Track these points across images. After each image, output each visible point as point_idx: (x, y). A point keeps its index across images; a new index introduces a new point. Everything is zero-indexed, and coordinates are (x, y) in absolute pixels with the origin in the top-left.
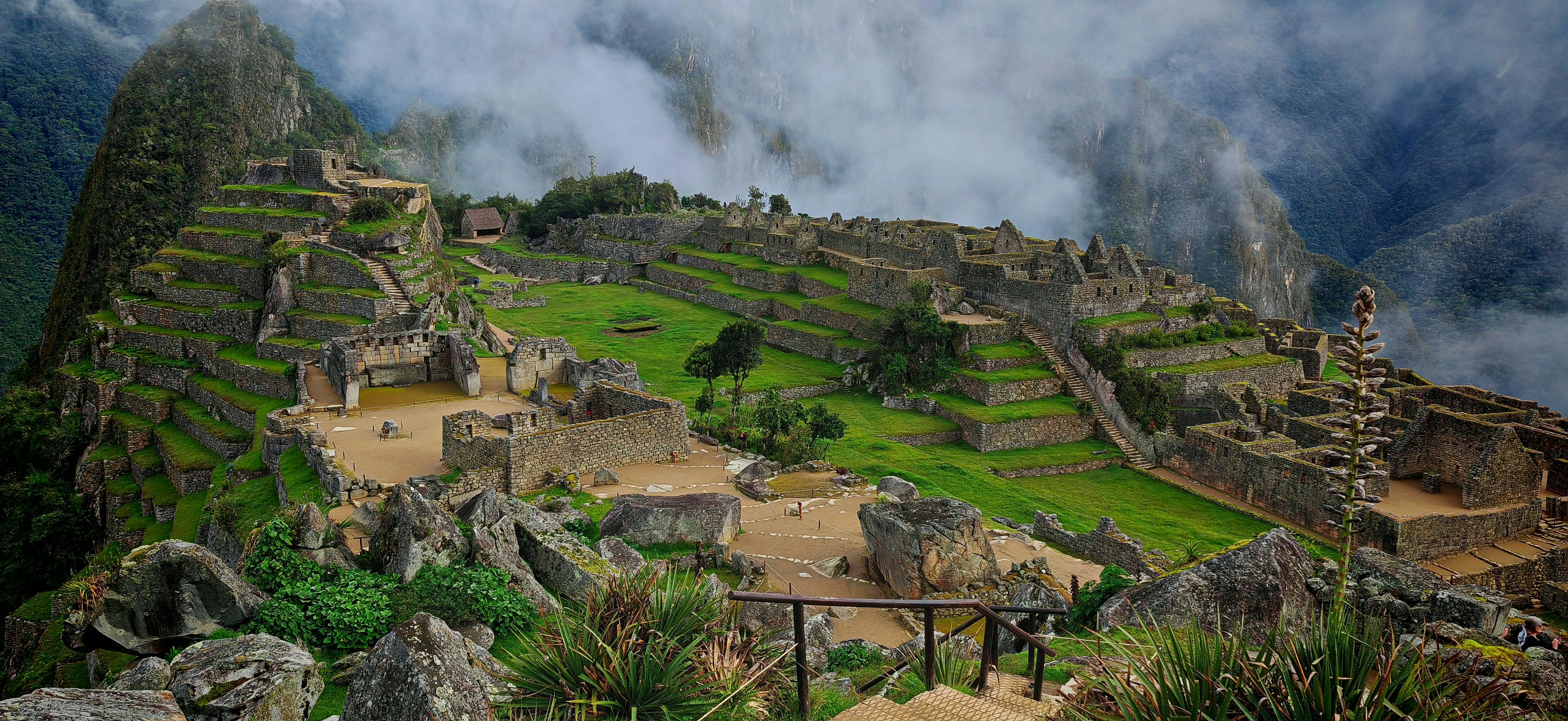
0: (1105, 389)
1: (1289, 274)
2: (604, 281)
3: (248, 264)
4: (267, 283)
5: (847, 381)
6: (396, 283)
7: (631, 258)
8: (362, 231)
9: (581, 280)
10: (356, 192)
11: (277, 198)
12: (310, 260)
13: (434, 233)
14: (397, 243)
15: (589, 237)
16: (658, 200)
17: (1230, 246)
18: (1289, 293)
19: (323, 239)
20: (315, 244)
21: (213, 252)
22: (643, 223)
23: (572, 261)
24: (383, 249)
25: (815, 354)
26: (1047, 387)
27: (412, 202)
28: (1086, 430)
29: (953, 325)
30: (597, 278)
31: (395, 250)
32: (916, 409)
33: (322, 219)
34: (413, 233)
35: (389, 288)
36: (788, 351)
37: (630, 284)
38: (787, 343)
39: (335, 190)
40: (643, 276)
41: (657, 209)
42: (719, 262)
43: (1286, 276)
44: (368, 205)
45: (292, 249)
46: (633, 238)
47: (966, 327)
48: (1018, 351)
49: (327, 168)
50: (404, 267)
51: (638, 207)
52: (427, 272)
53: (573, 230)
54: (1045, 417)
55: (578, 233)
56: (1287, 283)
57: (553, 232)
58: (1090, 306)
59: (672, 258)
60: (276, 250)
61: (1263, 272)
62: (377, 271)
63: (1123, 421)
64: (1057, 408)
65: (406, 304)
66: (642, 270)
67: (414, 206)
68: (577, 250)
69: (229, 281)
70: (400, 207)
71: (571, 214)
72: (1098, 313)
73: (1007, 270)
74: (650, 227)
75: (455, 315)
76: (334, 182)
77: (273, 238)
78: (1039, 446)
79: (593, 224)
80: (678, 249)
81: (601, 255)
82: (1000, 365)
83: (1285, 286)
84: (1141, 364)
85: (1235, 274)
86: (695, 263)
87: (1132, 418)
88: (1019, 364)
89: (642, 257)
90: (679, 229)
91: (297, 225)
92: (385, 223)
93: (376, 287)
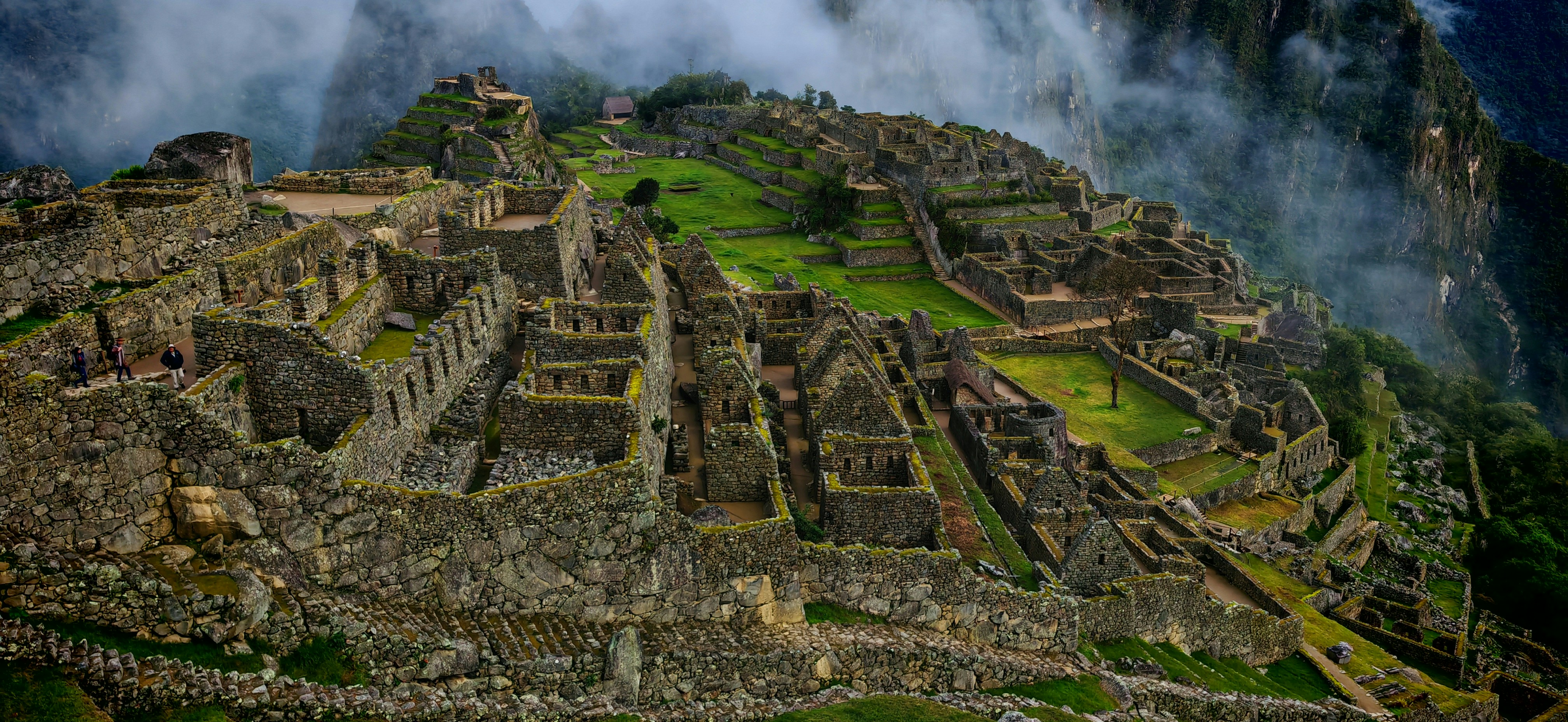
0: (933, 231)
1: (1474, 161)
2: (688, 156)
3: (433, 142)
4: (442, 154)
5: (794, 225)
6: (506, 155)
7: (707, 139)
8: (491, 125)
9: (672, 155)
10: (490, 101)
11: (449, 103)
12: (463, 140)
13: (533, 126)
14: (509, 132)
15: (682, 122)
16: (734, 94)
17: (1403, 131)
18: (1472, 182)
19: (472, 129)
20: (467, 132)
21: (415, 134)
22: (718, 113)
23: (666, 140)
24: (501, 135)
25: (784, 208)
26: (900, 230)
27: (520, 108)
28: (917, 257)
29: (854, 190)
30: (682, 154)
31: (508, 136)
32: (823, 242)
33: (471, 117)
34: (520, 127)
35: (502, 158)
36: (769, 206)
37: (703, 159)
38: (772, 201)
39: (480, 100)
40: (714, 153)
41: (731, 102)
42: (759, 143)
43: (1470, 164)
44: (495, 109)
45: (454, 135)
46: (710, 124)
47: (861, 191)
48: (888, 207)
49: (477, 87)
50: (512, 146)
51: (718, 100)
52: (526, 149)
53: (673, 116)
54: (889, 248)
55: (675, 120)
56: (1471, 171)
57: (659, 118)
58: (938, 179)
59: (733, 140)
60: (446, 134)
61: (1440, 159)
62: (497, 148)
63: (939, 251)
64: (903, 243)
65: (510, 167)
66: (713, 148)
67: (521, 110)
68: (673, 132)
69: (423, 152)
70: (514, 111)
71: (673, 104)
72: (943, 184)
73: (898, 155)
74: (722, 116)
75: (543, 174)
76: (480, 95)
77: (445, 128)
78: (886, 265)
79: (686, 113)
80: (741, 133)
81: (688, 137)
82: (875, 216)
83: (1468, 174)
84: (959, 217)
85: (1406, 160)
86: (747, 145)
87: (943, 250)
88: (887, 215)
89: (714, 139)
90: (742, 118)
91: (458, 119)
92: (504, 121)
93: (495, 157)
